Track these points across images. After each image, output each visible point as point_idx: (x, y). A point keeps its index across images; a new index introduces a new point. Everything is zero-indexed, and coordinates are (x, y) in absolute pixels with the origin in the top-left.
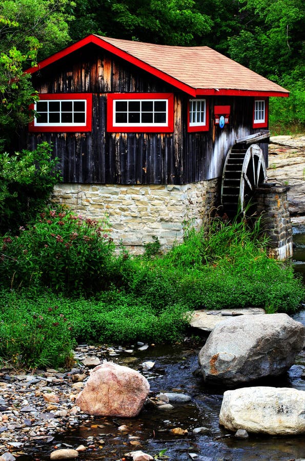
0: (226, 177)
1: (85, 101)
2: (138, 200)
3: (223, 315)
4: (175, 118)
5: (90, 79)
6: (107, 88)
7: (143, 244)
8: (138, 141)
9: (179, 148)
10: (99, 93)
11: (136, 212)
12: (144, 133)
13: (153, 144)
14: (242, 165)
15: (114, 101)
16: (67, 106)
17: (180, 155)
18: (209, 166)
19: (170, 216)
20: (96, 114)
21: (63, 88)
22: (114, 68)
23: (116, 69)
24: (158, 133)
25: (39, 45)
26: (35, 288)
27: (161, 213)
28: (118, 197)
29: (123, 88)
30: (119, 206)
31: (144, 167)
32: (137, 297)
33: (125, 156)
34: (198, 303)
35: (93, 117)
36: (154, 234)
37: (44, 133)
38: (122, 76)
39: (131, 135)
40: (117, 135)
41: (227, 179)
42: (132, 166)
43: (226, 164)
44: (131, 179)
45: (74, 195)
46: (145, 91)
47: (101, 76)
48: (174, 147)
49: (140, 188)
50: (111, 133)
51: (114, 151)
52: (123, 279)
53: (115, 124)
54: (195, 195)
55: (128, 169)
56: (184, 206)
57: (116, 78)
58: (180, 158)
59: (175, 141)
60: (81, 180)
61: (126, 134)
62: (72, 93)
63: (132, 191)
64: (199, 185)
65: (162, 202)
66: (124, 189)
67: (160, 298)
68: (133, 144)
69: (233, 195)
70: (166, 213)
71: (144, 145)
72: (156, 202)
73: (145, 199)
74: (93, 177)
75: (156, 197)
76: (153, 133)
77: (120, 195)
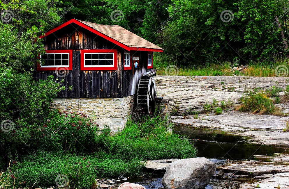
0: (139, 94)
1: (69, 54)
2: (97, 106)
3: (161, 162)
4: (118, 62)
5: (71, 42)
6: (81, 47)
7: (101, 130)
8: (98, 75)
9: (120, 78)
10: (76, 50)
11: (97, 113)
12: (101, 71)
13: (106, 76)
14: (148, 88)
15: (85, 54)
16: (58, 57)
17: (121, 82)
18: (131, 88)
19: (115, 114)
20: (75, 60)
21: (56, 47)
22: (84, 36)
23: (86, 37)
24: (108, 71)
25: (45, 24)
26: (61, 151)
27: (110, 113)
28: (86, 105)
29: (90, 47)
30: (87, 110)
31: (101, 88)
32: (113, 155)
33: (91, 83)
34: (145, 157)
35: (73, 62)
36: (106, 124)
37: (46, 71)
38: (89, 41)
39: (94, 72)
40: (86, 72)
41: (140, 95)
42: (94, 88)
43: (139, 87)
44: (94, 95)
45: (62, 104)
46: (101, 48)
47: (77, 41)
48: (117, 78)
49: (98, 100)
50: (83, 71)
51: (85, 80)
52: (105, 145)
53: (85, 66)
54: (126, 103)
55: (92, 90)
56: (123, 109)
57: (86, 42)
58: (120, 83)
59: (118, 74)
60: (66, 96)
61: (91, 71)
62: (61, 49)
63: (94, 101)
64: (128, 98)
65: (111, 107)
66: (90, 100)
67: (125, 155)
68: (95, 76)
69: (143, 104)
70: (113, 113)
71: (101, 77)
72: (107, 107)
73: (101, 106)
74: (73, 94)
75: (107, 104)
76: (105, 70)
77: (88, 104)
